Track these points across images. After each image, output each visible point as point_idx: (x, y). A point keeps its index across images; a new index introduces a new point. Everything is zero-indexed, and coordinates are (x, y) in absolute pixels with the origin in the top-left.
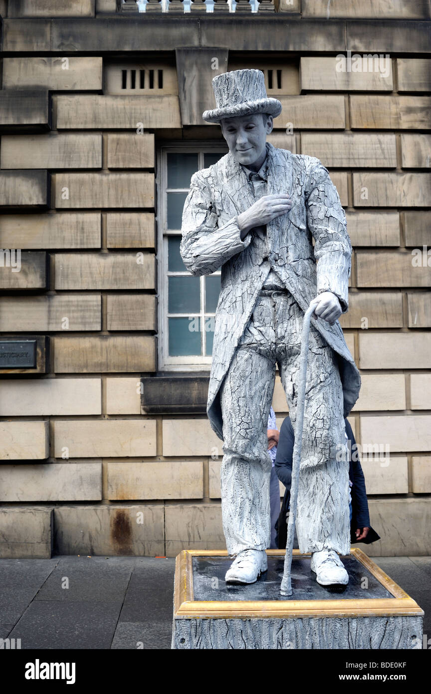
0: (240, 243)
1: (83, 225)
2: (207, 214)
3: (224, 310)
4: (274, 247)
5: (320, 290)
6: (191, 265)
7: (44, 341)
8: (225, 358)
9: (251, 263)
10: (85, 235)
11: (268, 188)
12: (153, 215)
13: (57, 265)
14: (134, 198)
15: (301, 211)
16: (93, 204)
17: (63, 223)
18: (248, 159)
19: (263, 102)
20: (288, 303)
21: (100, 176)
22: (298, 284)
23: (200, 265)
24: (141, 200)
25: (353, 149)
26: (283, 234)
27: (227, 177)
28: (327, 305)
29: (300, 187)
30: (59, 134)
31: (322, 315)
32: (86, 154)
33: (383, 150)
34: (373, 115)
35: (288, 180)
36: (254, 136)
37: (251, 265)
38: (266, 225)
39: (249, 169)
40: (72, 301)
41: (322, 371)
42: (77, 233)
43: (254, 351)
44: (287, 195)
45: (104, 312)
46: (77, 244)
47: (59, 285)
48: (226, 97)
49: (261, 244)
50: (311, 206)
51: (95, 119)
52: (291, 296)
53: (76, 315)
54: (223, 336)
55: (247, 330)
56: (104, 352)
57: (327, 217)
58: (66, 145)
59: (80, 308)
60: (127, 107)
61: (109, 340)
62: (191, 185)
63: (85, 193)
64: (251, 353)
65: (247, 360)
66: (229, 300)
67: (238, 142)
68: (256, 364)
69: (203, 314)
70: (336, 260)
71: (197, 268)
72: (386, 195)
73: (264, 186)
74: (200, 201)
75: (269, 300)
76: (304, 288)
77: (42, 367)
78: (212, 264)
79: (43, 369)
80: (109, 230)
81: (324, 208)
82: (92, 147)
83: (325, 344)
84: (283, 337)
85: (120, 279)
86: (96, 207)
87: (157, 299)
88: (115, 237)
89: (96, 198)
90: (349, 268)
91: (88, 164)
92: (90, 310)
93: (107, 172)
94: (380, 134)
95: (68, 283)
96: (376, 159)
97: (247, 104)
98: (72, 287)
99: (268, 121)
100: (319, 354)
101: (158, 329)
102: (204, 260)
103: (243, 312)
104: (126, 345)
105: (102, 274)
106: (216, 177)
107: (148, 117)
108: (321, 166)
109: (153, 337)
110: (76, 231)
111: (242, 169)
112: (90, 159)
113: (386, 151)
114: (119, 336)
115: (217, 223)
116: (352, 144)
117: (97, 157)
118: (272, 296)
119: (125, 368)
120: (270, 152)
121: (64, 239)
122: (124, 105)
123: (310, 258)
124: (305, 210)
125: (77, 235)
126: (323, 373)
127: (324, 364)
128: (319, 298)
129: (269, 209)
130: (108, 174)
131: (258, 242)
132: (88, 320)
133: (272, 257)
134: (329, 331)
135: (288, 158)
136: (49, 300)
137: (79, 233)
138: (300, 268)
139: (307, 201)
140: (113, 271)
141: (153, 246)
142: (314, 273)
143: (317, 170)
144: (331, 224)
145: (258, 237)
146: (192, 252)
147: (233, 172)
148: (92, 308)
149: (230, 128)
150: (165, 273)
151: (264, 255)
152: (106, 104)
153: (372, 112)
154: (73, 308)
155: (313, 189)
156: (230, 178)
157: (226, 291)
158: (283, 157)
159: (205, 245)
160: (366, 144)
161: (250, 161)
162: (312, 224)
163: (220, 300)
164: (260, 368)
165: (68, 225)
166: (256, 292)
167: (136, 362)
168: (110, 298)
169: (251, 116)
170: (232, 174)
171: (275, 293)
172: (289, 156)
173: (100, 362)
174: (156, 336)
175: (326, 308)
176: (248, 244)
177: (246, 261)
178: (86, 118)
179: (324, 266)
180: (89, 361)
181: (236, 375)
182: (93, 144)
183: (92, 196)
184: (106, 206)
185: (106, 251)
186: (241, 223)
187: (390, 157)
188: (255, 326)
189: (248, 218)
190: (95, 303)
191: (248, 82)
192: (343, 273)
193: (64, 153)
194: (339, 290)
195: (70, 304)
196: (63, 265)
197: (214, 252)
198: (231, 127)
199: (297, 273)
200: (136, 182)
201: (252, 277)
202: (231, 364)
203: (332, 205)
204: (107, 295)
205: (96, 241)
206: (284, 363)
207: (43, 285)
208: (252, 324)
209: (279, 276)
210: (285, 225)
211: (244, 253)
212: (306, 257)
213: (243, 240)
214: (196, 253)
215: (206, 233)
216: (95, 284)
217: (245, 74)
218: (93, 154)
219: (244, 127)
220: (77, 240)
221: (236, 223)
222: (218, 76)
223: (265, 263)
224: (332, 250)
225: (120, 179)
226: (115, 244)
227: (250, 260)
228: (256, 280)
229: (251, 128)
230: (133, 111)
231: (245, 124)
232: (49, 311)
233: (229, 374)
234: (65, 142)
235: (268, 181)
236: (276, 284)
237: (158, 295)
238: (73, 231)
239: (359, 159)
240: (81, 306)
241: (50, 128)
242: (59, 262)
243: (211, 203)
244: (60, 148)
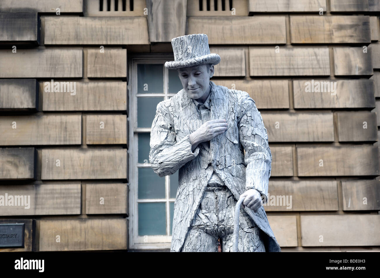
0: (191, 154)
1: (66, 125)
2: (168, 133)
3: (180, 201)
4: (215, 157)
5: (247, 187)
6: (157, 169)
7: (31, 224)
8: (181, 235)
9: (199, 167)
10: (68, 133)
11: (211, 115)
12: (125, 116)
13: (43, 158)
14: (109, 103)
15: (234, 131)
16: (75, 108)
17: (49, 124)
18: (196, 95)
19: (206, 58)
20: (226, 196)
21: (81, 84)
22: (233, 182)
23: (163, 169)
24: (115, 104)
25: (293, 61)
26: (222, 147)
27: (183, 107)
28: (252, 198)
29: (234, 114)
30: (46, 49)
31: (248, 205)
32: (69, 66)
33: (318, 61)
34: (309, 32)
35: (225, 109)
36: (200, 79)
37: (200, 169)
38: (210, 141)
39: (198, 102)
40: (56, 190)
41: (251, 245)
42: (61, 131)
43: (202, 231)
44: (224, 120)
45: (84, 199)
46: (61, 141)
47: (45, 176)
48: (181, 53)
49: (206, 154)
50: (242, 127)
51: (77, 37)
52: (229, 190)
53: (59, 201)
54: (179, 220)
55: (197, 215)
56: (83, 233)
57: (253, 135)
58: (52, 58)
59: (62, 195)
60: (104, 27)
61: (87, 222)
62: (157, 111)
63: (68, 98)
64: (200, 232)
65: (197, 237)
66: (184, 193)
67: (189, 84)
68: (204, 240)
69: (167, 200)
70: (259, 166)
71: (161, 171)
72: (322, 99)
73: (209, 113)
74: (163, 123)
75: (212, 194)
76: (238, 185)
77: (29, 246)
78: (172, 168)
79: (30, 249)
80: (88, 129)
81: (251, 128)
82: (75, 60)
83: (254, 225)
84: (223, 220)
85: (97, 170)
86: (77, 110)
87: (128, 186)
88: (93, 135)
89: (78, 103)
90: (270, 171)
91: (70, 74)
92: (71, 197)
93: (87, 80)
94: (316, 48)
95: (52, 174)
96: (313, 68)
97: (195, 60)
98: (56, 178)
99: (210, 69)
100: (249, 232)
101: (130, 213)
102: (166, 166)
103: (194, 202)
104: (102, 226)
105: (82, 166)
106: (175, 106)
107: (121, 36)
108: (249, 98)
109: (125, 219)
110: (60, 130)
111: (193, 101)
112: (73, 70)
113: (321, 62)
114: (96, 219)
115: (175, 139)
116: (292, 56)
117: (78, 68)
118: (215, 191)
119: (101, 246)
120: (213, 89)
121: (50, 137)
122: (101, 25)
123: (242, 163)
124: (237, 130)
125: (61, 133)
126: (252, 246)
127: (253, 239)
128: (246, 193)
129: (211, 130)
130: (88, 83)
131: (205, 153)
132: (69, 206)
133: (215, 163)
134: (256, 215)
135: (225, 92)
136: (36, 189)
137: (62, 131)
138: (234, 170)
139: (239, 123)
140: (91, 163)
141: (125, 142)
142: (244, 175)
143: (246, 102)
144: (256, 140)
145: (205, 149)
146: (158, 160)
147: (187, 103)
148: (73, 195)
149: (183, 75)
150: (135, 165)
151: (208, 162)
152: (86, 24)
153: (309, 30)
154: (56, 196)
155: (243, 115)
156: (184, 107)
157: (182, 187)
158: (222, 92)
159: (167, 155)
160: (304, 56)
161: (198, 96)
162: (243, 140)
163: (178, 193)
164: (207, 243)
165: (53, 125)
166: (203, 188)
167: (110, 241)
168: (89, 187)
169: (198, 67)
170: (186, 105)
171: (217, 189)
172: (226, 91)
173: (79, 241)
174: (128, 218)
175: (251, 200)
176: (197, 154)
177: (196, 166)
178: (69, 36)
179: (251, 170)
180: (69, 240)
181: (189, 248)
182: (75, 57)
183: (74, 100)
184: (86, 109)
185: (85, 147)
186: (192, 139)
187: (324, 66)
188: (203, 212)
189: (197, 136)
190: (76, 191)
191: (196, 43)
192: (264, 175)
193: (50, 64)
194: (261, 188)
195: (54, 191)
196: (48, 159)
197: (173, 160)
198: (184, 73)
199: (233, 174)
200: (111, 89)
201: (200, 177)
202: (185, 240)
203: (257, 126)
204: (86, 184)
205: (77, 139)
206: (224, 239)
207: (31, 176)
208: (201, 211)
209: (220, 176)
210: (223, 141)
211: (194, 160)
212: (239, 163)
213: (193, 152)
214: (161, 160)
215: (168, 146)
216: (75, 175)
217: (194, 38)
218: (75, 66)
219: (193, 74)
220: (61, 137)
221: (189, 140)
222: (175, 38)
223: (210, 167)
224: (257, 159)
225: (98, 87)
226: (94, 141)
227: (199, 166)
228: (203, 179)
229: (198, 74)
230: (109, 30)
231: (194, 71)
232: (36, 198)
233: (185, 247)
234: (51, 56)
235: (211, 110)
236: (217, 182)
237: (129, 183)
238: (57, 130)
239: (298, 68)
240: (64, 194)
241: (39, 44)
242: (45, 156)
243: (171, 125)
244: (47, 61)
